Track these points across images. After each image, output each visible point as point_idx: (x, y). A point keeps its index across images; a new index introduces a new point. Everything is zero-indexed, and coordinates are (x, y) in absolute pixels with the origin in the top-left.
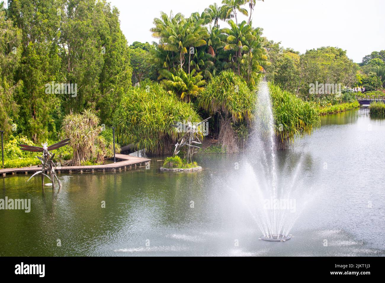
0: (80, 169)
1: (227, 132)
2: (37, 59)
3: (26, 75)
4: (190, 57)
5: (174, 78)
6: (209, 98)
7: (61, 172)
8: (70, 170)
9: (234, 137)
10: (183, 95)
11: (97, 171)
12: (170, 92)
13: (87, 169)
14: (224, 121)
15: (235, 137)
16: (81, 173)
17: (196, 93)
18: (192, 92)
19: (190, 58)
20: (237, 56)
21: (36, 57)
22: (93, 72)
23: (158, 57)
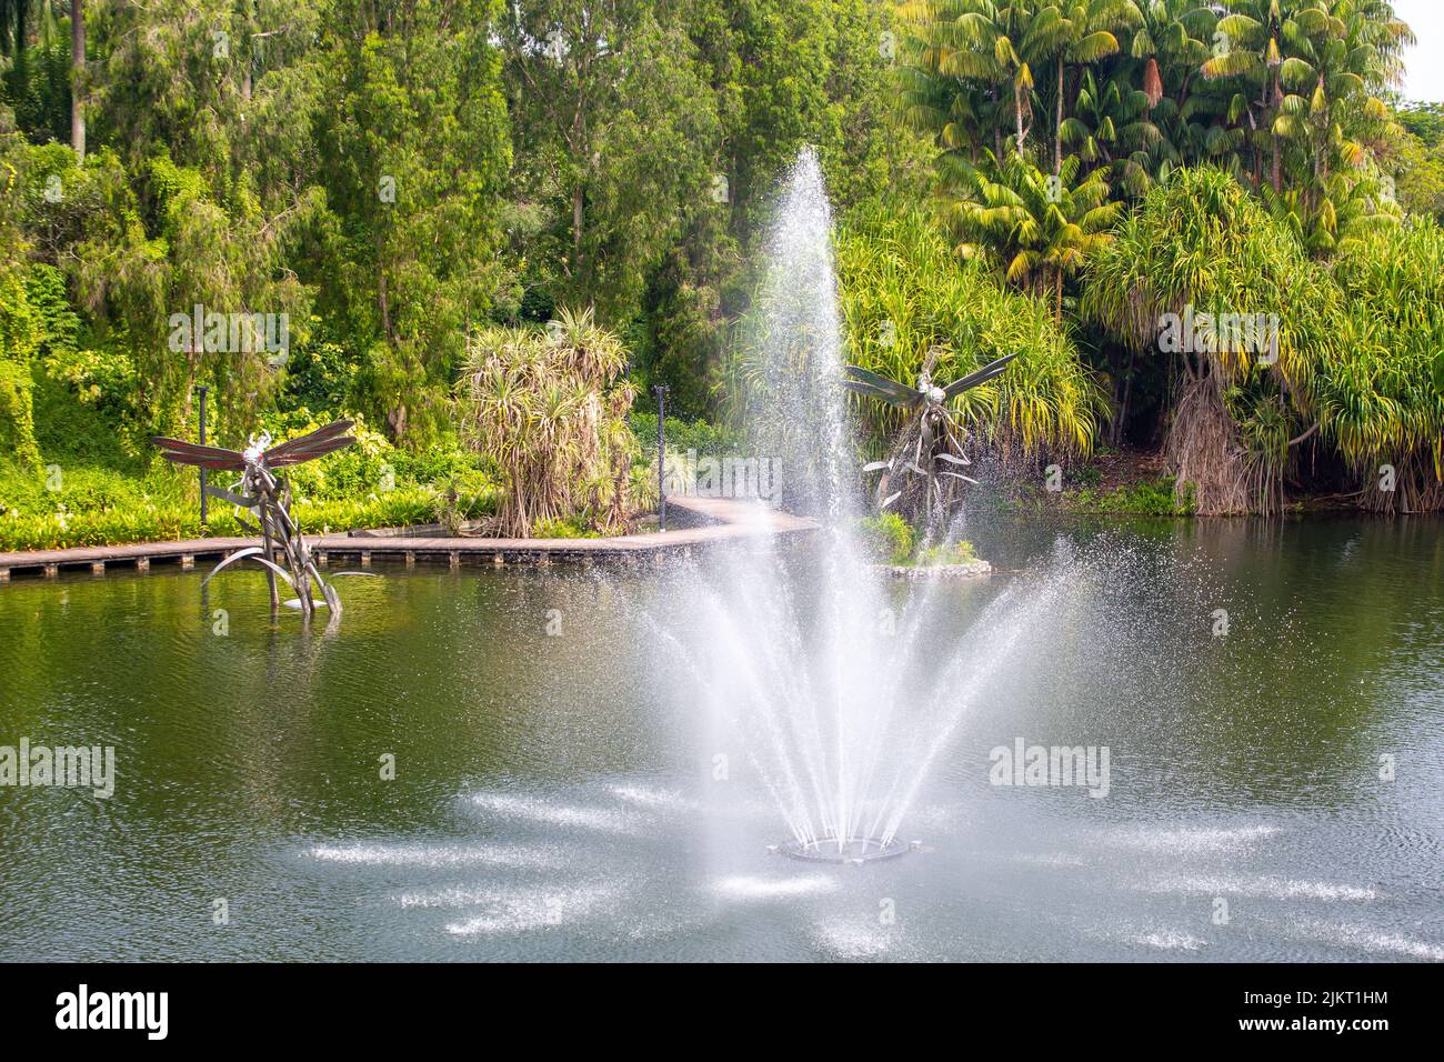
0: (492, 549)
1: (1202, 426)
2: (399, 101)
3: (355, 169)
4: (1060, 102)
5: (986, 191)
6: (1118, 279)
7: (417, 561)
8: (453, 553)
9: (1230, 449)
10: (1019, 262)
11: (562, 561)
12: (966, 250)
13: (520, 552)
14: (1193, 379)
15: (1238, 449)
16: (498, 567)
17: (1076, 256)
18: (1057, 252)
19: (1060, 110)
20: (1267, 101)
21: (393, 94)
22: (665, 161)
23: (923, 103)
